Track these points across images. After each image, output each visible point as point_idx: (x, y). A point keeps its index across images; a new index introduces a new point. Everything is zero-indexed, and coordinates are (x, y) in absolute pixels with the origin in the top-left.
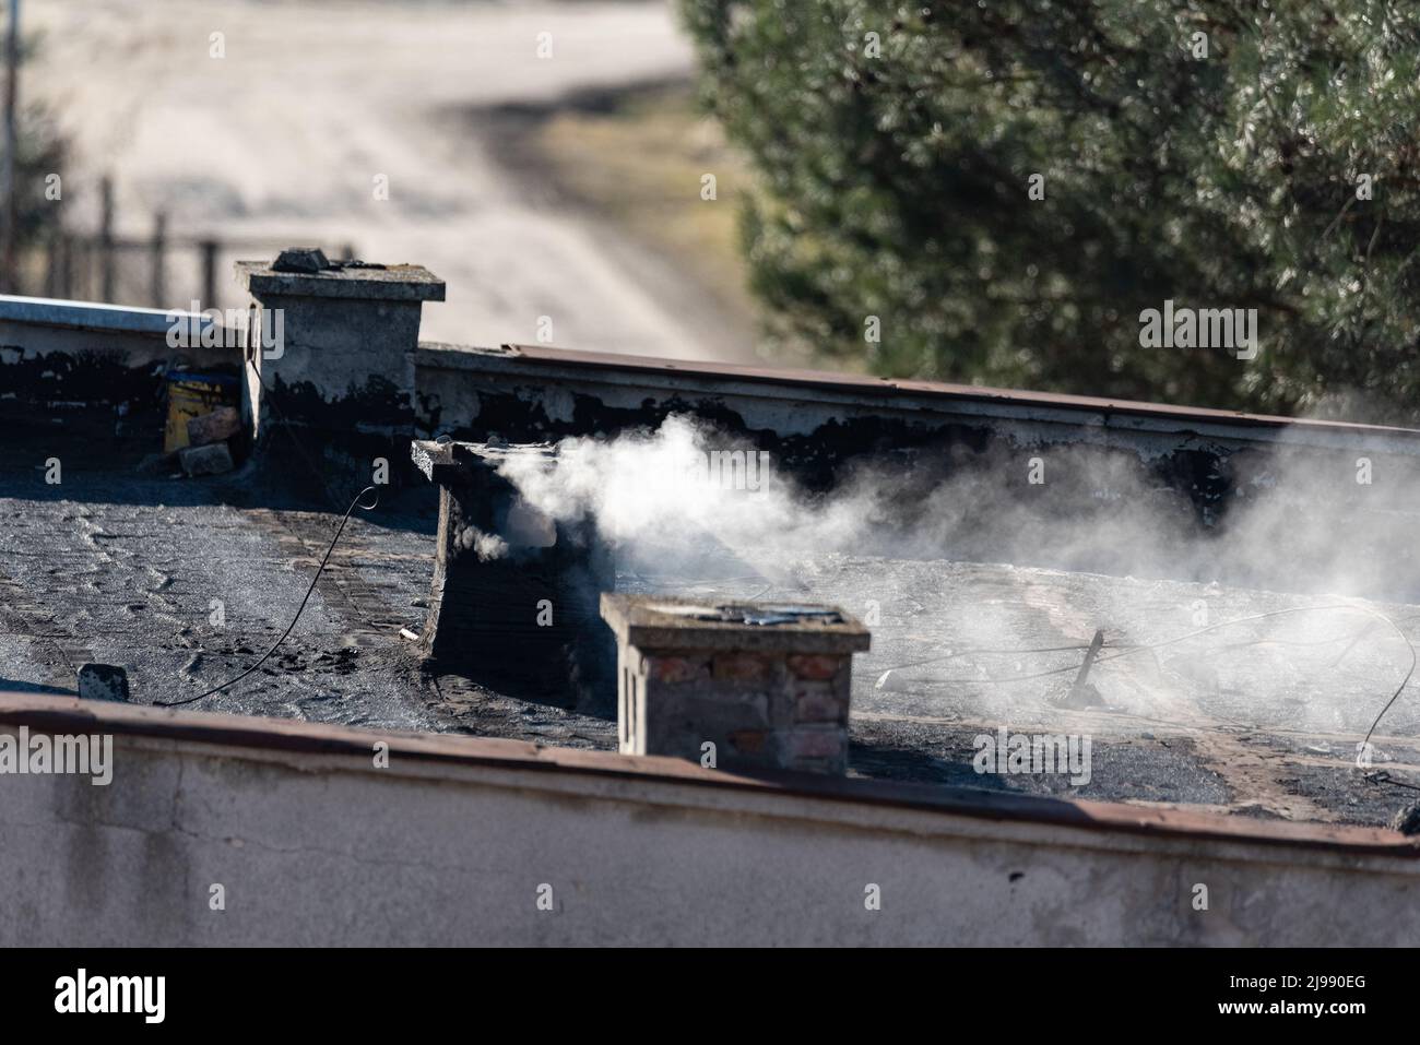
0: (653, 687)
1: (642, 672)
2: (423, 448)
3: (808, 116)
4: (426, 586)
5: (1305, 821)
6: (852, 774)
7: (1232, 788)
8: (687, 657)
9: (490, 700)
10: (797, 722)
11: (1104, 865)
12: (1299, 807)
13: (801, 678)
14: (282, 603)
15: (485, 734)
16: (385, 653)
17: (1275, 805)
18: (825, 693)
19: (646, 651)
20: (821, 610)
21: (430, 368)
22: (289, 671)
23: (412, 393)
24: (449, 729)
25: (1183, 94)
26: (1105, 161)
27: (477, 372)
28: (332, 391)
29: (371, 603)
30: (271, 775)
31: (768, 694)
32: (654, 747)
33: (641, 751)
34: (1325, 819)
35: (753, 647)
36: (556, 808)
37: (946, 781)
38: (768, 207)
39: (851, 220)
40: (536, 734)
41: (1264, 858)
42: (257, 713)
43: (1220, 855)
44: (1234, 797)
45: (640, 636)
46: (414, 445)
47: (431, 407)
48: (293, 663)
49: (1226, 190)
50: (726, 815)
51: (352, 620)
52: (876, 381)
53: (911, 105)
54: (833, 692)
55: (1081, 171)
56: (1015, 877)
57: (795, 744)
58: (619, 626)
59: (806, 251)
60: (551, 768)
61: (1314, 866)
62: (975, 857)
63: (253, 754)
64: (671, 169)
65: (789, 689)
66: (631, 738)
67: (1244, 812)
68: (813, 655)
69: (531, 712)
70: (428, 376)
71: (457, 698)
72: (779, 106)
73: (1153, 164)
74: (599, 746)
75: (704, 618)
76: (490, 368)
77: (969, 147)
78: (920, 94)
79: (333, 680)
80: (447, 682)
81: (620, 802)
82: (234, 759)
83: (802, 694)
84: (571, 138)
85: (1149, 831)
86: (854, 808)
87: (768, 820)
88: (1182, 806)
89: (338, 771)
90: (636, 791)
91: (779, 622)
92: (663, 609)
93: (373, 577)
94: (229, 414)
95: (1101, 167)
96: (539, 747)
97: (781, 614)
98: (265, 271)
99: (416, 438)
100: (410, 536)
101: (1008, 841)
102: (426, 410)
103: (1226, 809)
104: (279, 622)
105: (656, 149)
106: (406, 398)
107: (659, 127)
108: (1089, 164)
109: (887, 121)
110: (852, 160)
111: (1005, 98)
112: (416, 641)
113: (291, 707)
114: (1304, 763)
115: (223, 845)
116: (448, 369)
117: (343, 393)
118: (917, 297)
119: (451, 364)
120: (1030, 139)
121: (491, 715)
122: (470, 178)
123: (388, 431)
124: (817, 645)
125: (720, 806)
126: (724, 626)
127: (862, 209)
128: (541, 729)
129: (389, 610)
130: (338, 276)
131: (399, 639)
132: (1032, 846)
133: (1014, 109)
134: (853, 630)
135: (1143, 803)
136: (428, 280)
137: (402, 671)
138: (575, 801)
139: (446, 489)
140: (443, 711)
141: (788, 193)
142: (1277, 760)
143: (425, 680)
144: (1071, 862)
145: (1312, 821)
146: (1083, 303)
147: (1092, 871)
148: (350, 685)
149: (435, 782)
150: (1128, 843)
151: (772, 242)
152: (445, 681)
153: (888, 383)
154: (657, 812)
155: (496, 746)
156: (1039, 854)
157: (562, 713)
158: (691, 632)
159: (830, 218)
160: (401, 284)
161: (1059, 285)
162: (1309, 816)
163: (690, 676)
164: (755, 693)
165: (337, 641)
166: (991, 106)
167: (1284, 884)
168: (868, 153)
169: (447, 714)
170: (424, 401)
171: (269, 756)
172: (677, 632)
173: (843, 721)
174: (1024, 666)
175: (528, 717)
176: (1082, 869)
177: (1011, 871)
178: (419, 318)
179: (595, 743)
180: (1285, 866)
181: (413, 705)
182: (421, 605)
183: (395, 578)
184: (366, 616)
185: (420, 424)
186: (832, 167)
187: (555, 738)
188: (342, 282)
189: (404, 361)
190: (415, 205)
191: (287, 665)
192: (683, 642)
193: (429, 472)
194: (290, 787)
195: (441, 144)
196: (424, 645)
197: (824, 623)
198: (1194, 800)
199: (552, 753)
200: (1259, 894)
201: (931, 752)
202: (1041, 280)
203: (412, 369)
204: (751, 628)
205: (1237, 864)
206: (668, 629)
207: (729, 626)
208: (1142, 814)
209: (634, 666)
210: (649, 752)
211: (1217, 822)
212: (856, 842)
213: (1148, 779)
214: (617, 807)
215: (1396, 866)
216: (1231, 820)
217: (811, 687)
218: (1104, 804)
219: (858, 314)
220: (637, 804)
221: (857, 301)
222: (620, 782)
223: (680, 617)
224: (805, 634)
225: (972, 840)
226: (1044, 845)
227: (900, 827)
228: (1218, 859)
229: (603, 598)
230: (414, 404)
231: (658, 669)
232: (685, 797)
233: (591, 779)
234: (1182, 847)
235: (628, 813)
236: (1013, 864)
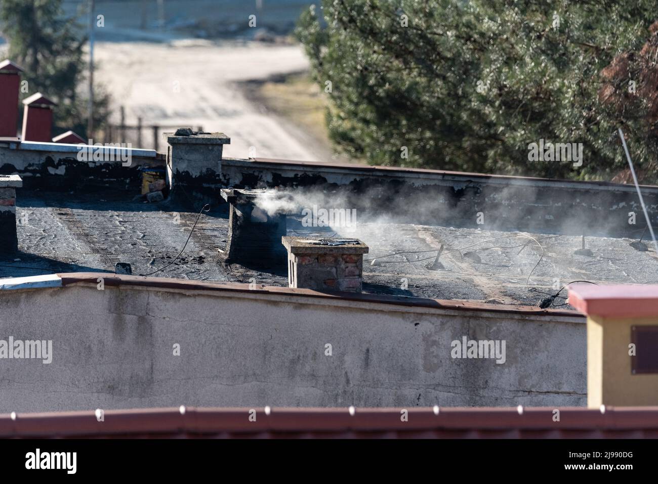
0: (299, 266)
1: (296, 262)
2: (224, 191)
3: (347, 81)
4: (226, 235)
5: (509, 305)
6: (364, 292)
7: (486, 294)
8: (310, 256)
9: (247, 271)
10: (346, 276)
11: (445, 321)
12: (508, 300)
13: (346, 262)
14: (180, 242)
16: (213, 257)
17: (500, 300)
18: (354, 267)
19: (296, 255)
20: (353, 240)
21: (226, 166)
22: (183, 264)
23: (220, 173)
24: (234, 281)
25: (466, 72)
26: (442, 94)
27: (241, 167)
28: (195, 174)
29: (209, 241)
30: (177, 297)
31: (336, 268)
32: (300, 285)
33: (296, 286)
34: (516, 304)
35: (331, 253)
36: (269, 306)
37: (394, 294)
38: (334, 111)
39: (361, 115)
40: (262, 282)
41: (496, 317)
42: (173, 277)
44: (486, 297)
45: (295, 250)
46: (221, 190)
47: (227, 178)
48: (184, 261)
49: (481, 102)
50: (324, 306)
51: (203, 247)
52: (369, 167)
53: (379, 77)
54: (357, 267)
55: (434, 97)
56: (416, 324)
58: (288, 247)
59: (346, 125)
60: (267, 293)
61: (512, 319)
62: (403, 318)
63: (172, 290)
64: (304, 100)
65: (343, 266)
66: (293, 283)
67: (490, 302)
68: (350, 255)
69: (260, 275)
70: (226, 168)
71: (237, 271)
72: (336, 79)
73: (456, 94)
74: (283, 285)
75: (315, 244)
76: (246, 165)
77: (398, 91)
78: (382, 74)
79: (197, 266)
80: (233, 266)
81: (289, 303)
82: (166, 292)
83: (347, 267)
84: (270, 90)
85: (459, 309)
86: (364, 303)
87: (337, 308)
88: (470, 300)
89: (199, 295)
90: (294, 299)
91: (340, 244)
92: (302, 241)
93: (209, 233)
94: (162, 182)
95: (440, 96)
96: (263, 286)
97: (340, 242)
98: (172, 136)
99: (222, 188)
100: (221, 219)
101: (414, 313)
102: (225, 179)
103: (484, 301)
104: (179, 248)
105: (298, 93)
106: (218, 175)
107: (300, 86)
108: (436, 95)
109: (372, 82)
110: (361, 94)
111: (409, 74)
112: (223, 253)
113: (184, 275)
114: (509, 286)
115: (162, 320)
116: (232, 166)
117: (198, 174)
118: (382, 139)
119: (233, 164)
120: (417, 87)
121: (247, 276)
122: (239, 104)
123: (213, 186)
124: (351, 251)
125: (322, 304)
126: (321, 246)
127: (364, 111)
128: (264, 280)
129: (214, 243)
130: (196, 137)
131: (218, 252)
132: (422, 314)
133: (412, 77)
134: (363, 247)
135: (457, 300)
136: (225, 138)
137: (219, 263)
138: (275, 303)
139: (232, 204)
140: (232, 275)
141: (340, 106)
142: (500, 285)
143: (226, 266)
144: (434, 319)
145: (511, 304)
146: (436, 140)
147: (441, 322)
148: (202, 267)
149: (230, 298)
150: (452, 313)
151: (336, 122)
152: (232, 266)
153: (373, 167)
154: (301, 306)
156: (424, 317)
157: (270, 275)
158: (311, 248)
159: (355, 114)
160: (216, 139)
161: (428, 134)
163: (311, 263)
164: (332, 267)
165: (198, 253)
166: (405, 77)
167: (503, 324)
168: (366, 93)
169: (234, 276)
170: (224, 176)
171: (177, 291)
172: (307, 248)
173: (360, 276)
174: (418, 257)
175: (260, 277)
176: (438, 321)
177: (415, 322)
178: (222, 150)
179: (281, 284)
180: (503, 319)
181: (223, 274)
182: (225, 241)
183: (216, 233)
184: (207, 245)
185: (223, 184)
186: (354, 98)
187: (268, 283)
188: (197, 139)
189: (217, 164)
190: (222, 113)
191: (182, 262)
192: (309, 252)
193: (226, 199)
194: (183, 301)
195: (230, 93)
196: (226, 254)
197: (354, 244)
198: (474, 298)
199: (268, 288)
200: (495, 328)
201: (389, 285)
202: (422, 133)
203: (220, 166)
204: (330, 247)
205: (487, 318)
206: (304, 248)
207: (323, 246)
208: (457, 304)
209: (293, 260)
210: (298, 287)
211: (481, 305)
212: (365, 314)
213: (459, 292)
214: (289, 305)
215: (538, 318)
216: (485, 304)
217: (350, 265)
218: (444, 300)
219: (363, 144)
220: (295, 303)
221: (363, 140)
222: (289, 297)
223: (307, 243)
224: (347, 248)
225: (403, 313)
226: (425, 314)
227: (380, 309)
228: (482, 317)
229: (283, 238)
230: (221, 177)
231: (301, 260)
232: (310, 301)
233: (280, 296)
234: (469, 314)
235: (292, 306)
236: (416, 320)
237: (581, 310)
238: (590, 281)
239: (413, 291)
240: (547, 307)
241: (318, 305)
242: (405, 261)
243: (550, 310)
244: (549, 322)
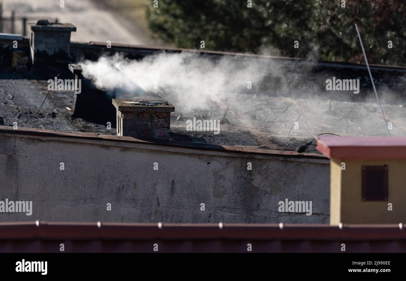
0: (124, 120)
1: (122, 117)
2: (71, 66)
4: (72, 97)
5: (276, 150)
6: (171, 140)
7: (259, 142)
8: (132, 113)
9: (87, 124)
10: (158, 128)
11: (229, 161)
12: (275, 146)
13: (158, 118)
14: (39, 102)
15: (86, 132)
16: (63, 113)
17: (269, 146)
18: (164, 121)
19: (122, 112)
20: (163, 102)
21: (73, 47)
22: (41, 118)
24: (78, 131)
27: (84, 48)
28: (50, 53)
29: (60, 102)
30: (36, 142)
31: (151, 122)
32: (125, 134)
33: (122, 135)
34: (281, 149)
35: (147, 111)
36: (102, 149)
37: (193, 141)
39: (172, 12)
40: (98, 131)
41: (266, 158)
42: (33, 127)
43: (256, 158)
44: (259, 144)
45: (122, 109)
46: (69, 65)
48: (41, 115)
50: (142, 150)
51: (55, 106)
54: (166, 121)
56: (208, 163)
57: (157, 133)
58: (116, 106)
59: (161, 19)
60: (101, 139)
61: (278, 160)
62: (199, 159)
63: (32, 137)
65: (156, 120)
66: (120, 132)
67: (262, 148)
68: (161, 113)
69: (97, 126)
70: (73, 49)
71: (79, 123)
74: (113, 134)
75: (136, 104)
79: (51, 119)
80: (77, 120)
82: (28, 138)
83: (159, 122)
85: (239, 152)
86: (171, 148)
87: (151, 151)
88: (248, 146)
89: (52, 140)
90: (121, 144)
91: (154, 105)
92: (127, 102)
93: (60, 96)
94: (26, 58)
96: (98, 134)
97: (154, 103)
98: (35, 25)
99: (70, 63)
101: (207, 155)
102: (72, 57)
103: (258, 147)
104: (38, 106)
106: (68, 54)
112: (70, 110)
113: (41, 126)
114: (276, 136)
115: (25, 158)
117: (53, 53)
118: (187, 29)
119: (78, 46)
121: (88, 127)
123: (63, 62)
124: (162, 110)
125: (140, 148)
126: (141, 106)
127: (174, 9)
128: (99, 130)
129: (64, 103)
130: (52, 26)
131: (66, 110)
132: (213, 156)
134: (171, 107)
135: (238, 146)
136: (72, 27)
137: (67, 117)
138: (107, 147)
139: (77, 75)
140: (76, 126)
142: (269, 136)
143: (72, 119)
144: (221, 160)
145: (278, 150)
146: (226, 31)
147: (226, 161)
148: (55, 121)
149: (74, 143)
150: (234, 155)
151: (153, 17)
154: (125, 149)
155: (88, 134)
156: (214, 158)
157: (104, 126)
158: (133, 107)
160: (66, 28)
161: (220, 26)
162: (277, 148)
163: (133, 118)
164: (148, 121)
165: (52, 110)
167: (271, 164)
169: (77, 127)
170: (72, 54)
171: (36, 137)
172: (130, 107)
173: (168, 127)
175: (96, 128)
176: (224, 161)
177: (208, 162)
178: (70, 36)
179: (111, 133)
180: (271, 160)
181: (69, 125)
182: (72, 102)
183: (65, 96)
184: (58, 104)
185: (71, 60)
187: (102, 132)
188: (52, 28)
189: (67, 46)
191: (40, 116)
192: (131, 110)
193: (72, 71)
194: (41, 144)
196: (72, 111)
197: (164, 105)
198: (250, 145)
199: (101, 136)
200: (265, 167)
201: (189, 135)
202: (216, 25)
203: (69, 47)
204: (147, 106)
205: (260, 160)
206: (128, 107)
207: (142, 106)
208: (238, 149)
209: (120, 116)
211: (255, 150)
212: (172, 156)
213: (240, 140)
214: (116, 148)
215: (296, 160)
216: (258, 149)
217: (161, 120)
218: (229, 146)
219: (173, 33)
220: (121, 147)
221: (173, 30)
222: (117, 142)
223: (131, 104)
224: (159, 108)
225: (199, 155)
226: (215, 156)
227: (182, 152)
228: (256, 159)
229: (113, 100)
230: (69, 55)
231: (126, 116)
232: (132, 145)
233: (110, 142)
234: (247, 156)
235: (119, 149)
236: (208, 160)
237: (326, 154)
238: (334, 134)
239: (207, 139)
240: (302, 152)
241: (138, 148)
242: (201, 117)
243: (305, 154)
244: (304, 162)
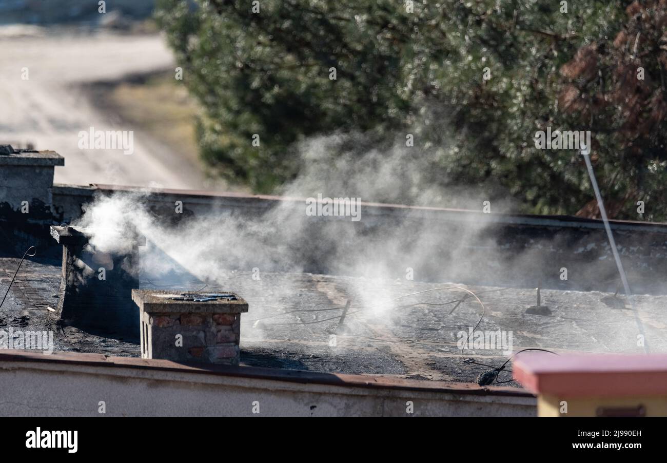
0: (154, 329)
1: (150, 323)
2: (55, 229)
3: (223, 82)
4: (58, 288)
5: (439, 381)
6: (241, 365)
7: (407, 367)
8: (169, 316)
9: (86, 337)
10: (218, 343)
11: (351, 402)
12: (436, 375)
13: (218, 324)
15: (85, 352)
16: (41, 317)
17: (426, 374)
18: (229, 330)
19: (151, 314)
20: (226, 295)
21: (59, 195)
23: (51, 206)
24: (68, 350)
25: (382, 70)
26: (350, 100)
27: (79, 196)
28: (17, 205)
29: (35, 296)
31: (204, 332)
32: (156, 355)
33: (150, 357)
34: (447, 380)
35: (197, 311)
36: (114, 383)
37: (283, 367)
38: (207, 122)
39: (243, 128)
40: (106, 351)
41: (419, 397)
43: (401, 396)
44: (408, 371)
45: (149, 308)
46: (51, 228)
47: (60, 212)
48: (1, 323)
49: (401, 109)
50: (188, 384)
51: (27, 304)
52: (251, 196)
53: (265, 77)
54: (233, 330)
55: (339, 104)
56: (312, 408)
57: (216, 353)
58: (140, 303)
59: (224, 141)
60: (112, 365)
61: (441, 400)
62: (295, 399)
64: (170, 108)
65: (214, 329)
66: (146, 352)
67: (412, 377)
68: (223, 314)
69: (104, 341)
70: (58, 198)
71: (72, 336)
72: (210, 79)
73: (370, 101)
74: (134, 355)
75: (176, 299)
76: (85, 194)
77: (291, 95)
78: (269, 73)
80: (67, 329)
81: (142, 379)
83: (219, 331)
84: (126, 95)
85: (370, 386)
86: (242, 379)
87: (206, 386)
88: (386, 375)
89: (19, 368)
90: (148, 374)
91: (209, 300)
92: (158, 296)
93: (36, 285)
95: (348, 102)
96: (106, 356)
97: (209, 297)
99: (52, 224)
100: (52, 267)
101: (309, 392)
102: (57, 213)
103: (404, 376)
105: (163, 99)
106: (48, 208)
107: (165, 89)
108: (342, 101)
109: (255, 83)
110: (242, 100)
111: (306, 73)
112: (54, 312)
114: (438, 356)
116: (67, 195)
118: (272, 159)
119: (68, 193)
120: (316, 91)
121: (87, 343)
122: (83, 113)
123: (41, 222)
124: (226, 310)
125: (185, 380)
126: (185, 302)
127: (248, 122)
128: (109, 349)
129: (42, 299)
130: (18, 156)
131: (47, 311)
132: (320, 394)
133: (310, 78)
134: (241, 303)
135: (368, 374)
136: (57, 157)
137: (48, 325)
138: (122, 379)
139: (65, 246)
140: (65, 342)
141: (215, 116)
142: (426, 355)
143: (58, 329)
144: (337, 401)
145: (441, 380)
147: (346, 404)
149: (62, 372)
150: (361, 392)
151: (209, 137)
152: (66, 329)
153: (256, 196)
154: (158, 383)
155: (88, 356)
156: (323, 397)
157: (118, 342)
158: (170, 305)
159: (232, 127)
160: (45, 159)
162: (440, 378)
163: (170, 325)
164: (199, 331)
165: (20, 313)
166: (301, 77)
167: (429, 408)
168: (249, 97)
169: (68, 343)
170: (57, 209)
172: (165, 305)
173: (237, 342)
174: (317, 317)
175: (103, 344)
176: (341, 403)
177: (311, 405)
178: (53, 173)
179: (132, 354)
180: (428, 400)
182: (56, 297)
183: (45, 285)
184: (33, 302)
185: (55, 219)
186: (234, 104)
187: (114, 352)
188: (20, 158)
189: (47, 192)
190: (60, 126)
192: (168, 310)
193: (58, 240)
195: (70, 99)
196: (57, 314)
197: (228, 300)
198: (390, 373)
199: (112, 359)
201: (277, 355)
203: (51, 195)
204: (197, 303)
206: (161, 304)
207: (187, 302)
208: (367, 380)
209: (147, 321)
210: (154, 357)
211: (399, 382)
212: (244, 394)
213: (371, 364)
214: (140, 382)
215: (476, 399)
216: (405, 380)
217: (223, 328)
218: (351, 375)
219: (246, 167)
220: (149, 379)
221: (246, 162)
222: (142, 371)
223: (166, 299)
224: (220, 305)
225: (294, 392)
226: (325, 394)
227: (263, 387)
228: (400, 398)
229: (133, 292)
230: (52, 210)
231: (157, 322)
232: (170, 376)
233: (129, 370)
234: (384, 393)
235: (145, 383)
236: (312, 402)
237: (530, 387)
238: (547, 349)
239: (308, 364)
240: (488, 384)
241: (181, 382)
242: (298, 322)
243: (492, 388)
244: (491, 404)
